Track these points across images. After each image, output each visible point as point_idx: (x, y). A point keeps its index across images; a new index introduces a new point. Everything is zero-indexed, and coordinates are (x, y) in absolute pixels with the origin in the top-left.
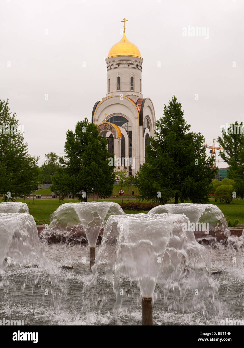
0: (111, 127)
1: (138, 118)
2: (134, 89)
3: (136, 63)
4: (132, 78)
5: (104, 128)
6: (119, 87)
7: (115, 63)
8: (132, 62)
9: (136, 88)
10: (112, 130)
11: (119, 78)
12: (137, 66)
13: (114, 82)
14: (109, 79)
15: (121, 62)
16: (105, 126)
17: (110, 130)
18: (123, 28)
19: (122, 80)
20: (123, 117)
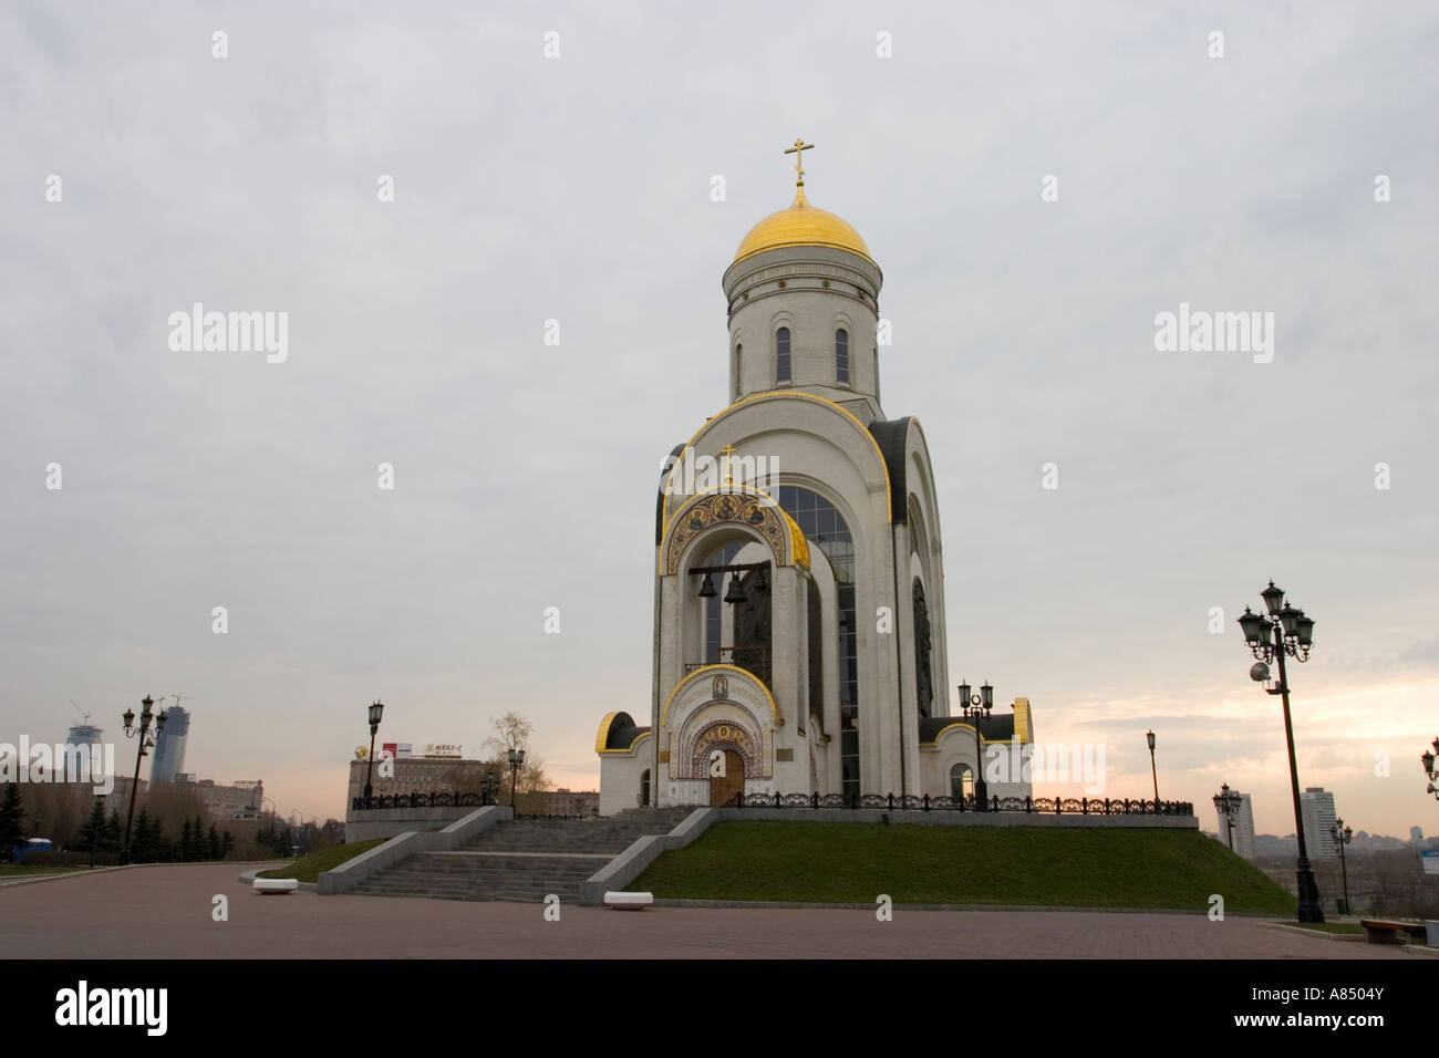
1: (881, 488)
3: (859, 281)
4: (842, 334)
5: (719, 516)
6: (783, 371)
7: (767, 275)
8: (841, 274)
9: (857, 376)
10: (764, 524)
11: (783, 333)
12: (862, 291)
13: (762, 351)
14: (739, 347)
15: (793, 270)
16: (725, 509)
17: (751, 523)
18: (796, 174)
19: (796, 342)
20: (810, 491)
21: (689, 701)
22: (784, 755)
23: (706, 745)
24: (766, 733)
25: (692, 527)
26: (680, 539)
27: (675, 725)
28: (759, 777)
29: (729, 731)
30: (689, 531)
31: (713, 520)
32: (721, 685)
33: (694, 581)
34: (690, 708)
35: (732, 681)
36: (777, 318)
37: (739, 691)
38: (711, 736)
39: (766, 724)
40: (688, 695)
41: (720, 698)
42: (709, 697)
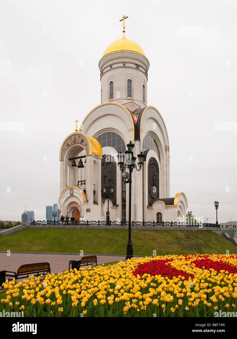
0: (83, 138)
1: (132, 129)
2: (133, 96)
3: (137, 62)
4: (130, 81)
5: (73, 142)
6: (112, 96)
7: (107, 65)
8: (130, 60)
9: (137, 95)
10: (84, 143)
11: (111, 83)
12: (138, 66)
13: (106, 90)
14: (102, 90)
15: (114, 61)
16: (75, 139)
17: (81, 143)
18: (123, 28)
19: (115, 85)
20: (115, 133)
21: (65, 196)
22: (88, 210)
23: (70, 208)
24: (82, 204)
25: (67, 146)
26: (64, 150)
27: (62, 202)
29: (75, 204)
30: (66, 147)
31: (72, 143)
32: (72, 191)
34: (65, 198)
35: (74, 190)
36: (110, 78)
37: (76, 193)
38: (71, 206)
39: (82, 202)
40: (65, 194)
41: (72, 195)
42: (69, 195)
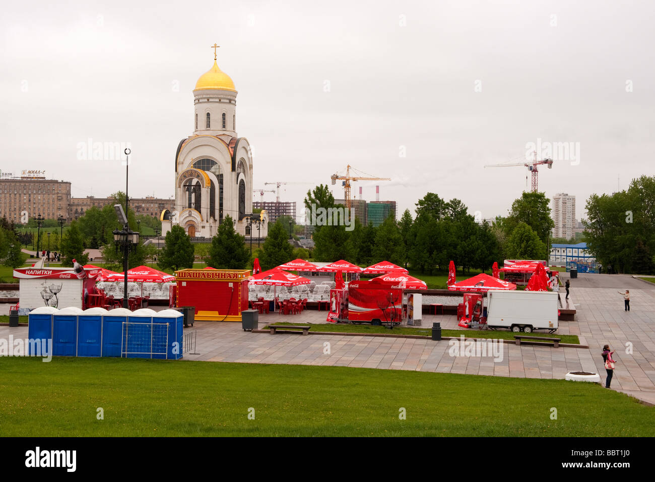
0: (198, 173)
1: (230, 163)
2: (226, 127)
3: (229, 97)
4: (224, 115)
5: (190, 175)
6: (208, 125)
7: (204, 96)
8: (225, 97)
10: (199, 177)
11: (208, 114)
12: (230, 100)
13: (203, 119)
14: (197, 115)
15: (211, 96)
16: (191, 173)
17: (197, 177)
18: (215, 56)
22: (203, 227)
23: (187, 225)
24: (198, 223)
26: (181, 180)
28: (198, 232)
29: (192, 222)
30: (183, 178)
32: (191, 213)
33: (185, 188)
34: (184, 217)
35: (193, 212)
36: (207, 110)
37: (194, 214)
38: (189, 223)
39: (199, 221)
40: (183, 214)
41: (190, 215)
42: (188, 215)
